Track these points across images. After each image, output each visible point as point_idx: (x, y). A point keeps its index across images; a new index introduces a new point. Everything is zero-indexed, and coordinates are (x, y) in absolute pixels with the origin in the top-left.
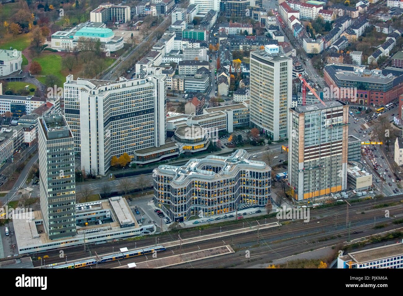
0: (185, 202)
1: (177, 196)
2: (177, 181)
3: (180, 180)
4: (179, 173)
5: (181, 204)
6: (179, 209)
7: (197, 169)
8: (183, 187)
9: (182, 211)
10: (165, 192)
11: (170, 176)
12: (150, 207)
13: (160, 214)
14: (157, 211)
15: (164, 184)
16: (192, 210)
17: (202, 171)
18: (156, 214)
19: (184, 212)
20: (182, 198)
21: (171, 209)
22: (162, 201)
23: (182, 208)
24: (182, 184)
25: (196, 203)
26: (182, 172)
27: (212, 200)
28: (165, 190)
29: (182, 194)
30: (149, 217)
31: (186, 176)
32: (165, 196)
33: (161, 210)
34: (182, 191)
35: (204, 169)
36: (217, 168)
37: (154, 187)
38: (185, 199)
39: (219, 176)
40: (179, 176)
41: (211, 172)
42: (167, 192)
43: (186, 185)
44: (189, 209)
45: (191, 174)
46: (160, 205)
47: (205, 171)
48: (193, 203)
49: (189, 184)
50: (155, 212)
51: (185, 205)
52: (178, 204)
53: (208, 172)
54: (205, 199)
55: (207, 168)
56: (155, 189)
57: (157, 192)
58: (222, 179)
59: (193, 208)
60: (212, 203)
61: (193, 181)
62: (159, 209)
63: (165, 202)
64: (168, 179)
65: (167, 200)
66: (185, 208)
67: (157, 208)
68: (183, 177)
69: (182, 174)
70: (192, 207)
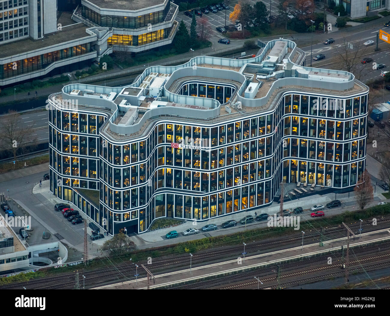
0: (141, 181)
1: (121, 167)
2: (119, 125)
3: (125, 123)
4: (122, 104)
5: (130, 188)
6: (126, 200)
7: (167, 93)
8: (138, 140)
9: (134, 204)
10: (83, 157)
11: (96, 114)
12: (40, 197)
13: (70, 215)
14: (60, 208)
15: (78, 135)
16: (159, 203)
17: (182, 98)
18: (59, 216)
19: (138, 208)
20: (134, 170)
21: (101, 202)
22: (73, 181)
23: (134, 197)
24: (135, 134)
25: (169, 185)
26: (130, 101)
27: (212, 177)
28: (83, 152)
29: (134, 160)
30: (42, 222)
31: (141, 113)
32: (83, 169)
33: (71, 205)
34: (135, 152)
35: (184, 92)
36: (220, 90)
37: (51, 146)
38: (142, 174)
39: (230, 110)
40: (122, 113)
41: (208, 101)
42: (88, 157)
43: (145, 137)
44: (151, 200)
45: (153, 106)
46: (68, 193)
47: (190, 99)
48: (161, 185)
49: (151, 132)
50: (57, 210)
51: (142, 190)
52: (124, 186)
53: (199, 100)
54: (194, 173)
55: (193, 91)
56: (55, 149)
57: (59, 157)
58: (238, 120)
59: (160, 199)
60: (214, 184)
61: (161, 127)
62: (65, 202)
63: (83, 184)
64: (92, 122)
65: (88, 179)
66: (142, 197)
67: (60, 201)
68: (134, 114)
69: (130, 106)
70: (158, 196)
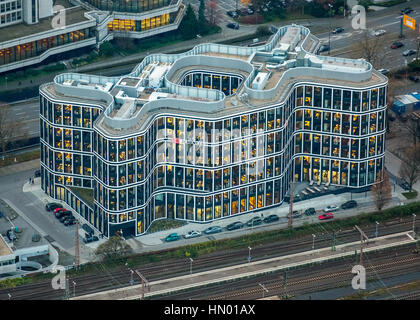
0: (139, 180)
1: (117, 164)
2: (115, 118)
3: (122, 116)
4: (119, 96)
5: (127, 186)
6: (122, 200)
7: (168, 84)
8: (135, 134)
9: (131, 204)
10: (77, 152)
11: (91, 106)
12: (31, 197)
13: (62, 215)
14: (52, 207)
15: (71, 129)
16: (158, 203)
17: (184, 89)
18: (51, 217)
19: (136, 208)
20: (131, 168)
21: (96, 202)
22: (66, 179)
23: (131, 196)
24: (132, 128)
25: (169, 183)
26: (127, 93)
27: (216, 174)
28: (77, 147)
29: (130, 156)
30: (32, 224)
31: (139, 105)
32: (77, 166)
33: (64, 204)
34: (131, 148)
35: (186, 83)
36: (226, 81)
37: (42, 140)
38: (140, 171)
39: (235, 103)
40: (118, 105)
41: (212, 93)
42: (82, 153)
43: (143, 131)
44: (149, 199)
45: (153, 97)
46: (61, 191)
47: (193, 91)
48: (161, 183)
49: (150, 126)
50: (48, 210)
51: (140, 189)
52: (120, 184)
53: (202, 92)
54: (196, 171)
55: (197, 81)
56: (46, 144)
57: (51, 152)
58: (244, 112)
59: (160, 198)
60: (218, 182)
61: (161, 120)
62: (58, 202)
63: (77, 181)
64: (86, 115)
65: (82, 176)
66: (140, 197)
67: (52, 200)
68: (132, 106)
69: (127, 98)
70: (158, 195)
